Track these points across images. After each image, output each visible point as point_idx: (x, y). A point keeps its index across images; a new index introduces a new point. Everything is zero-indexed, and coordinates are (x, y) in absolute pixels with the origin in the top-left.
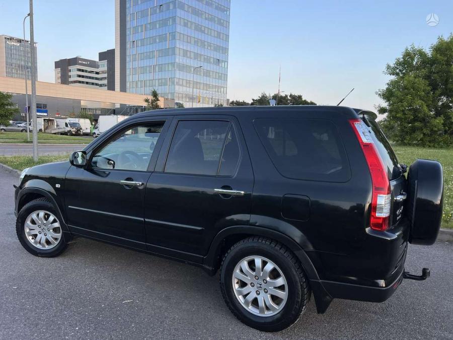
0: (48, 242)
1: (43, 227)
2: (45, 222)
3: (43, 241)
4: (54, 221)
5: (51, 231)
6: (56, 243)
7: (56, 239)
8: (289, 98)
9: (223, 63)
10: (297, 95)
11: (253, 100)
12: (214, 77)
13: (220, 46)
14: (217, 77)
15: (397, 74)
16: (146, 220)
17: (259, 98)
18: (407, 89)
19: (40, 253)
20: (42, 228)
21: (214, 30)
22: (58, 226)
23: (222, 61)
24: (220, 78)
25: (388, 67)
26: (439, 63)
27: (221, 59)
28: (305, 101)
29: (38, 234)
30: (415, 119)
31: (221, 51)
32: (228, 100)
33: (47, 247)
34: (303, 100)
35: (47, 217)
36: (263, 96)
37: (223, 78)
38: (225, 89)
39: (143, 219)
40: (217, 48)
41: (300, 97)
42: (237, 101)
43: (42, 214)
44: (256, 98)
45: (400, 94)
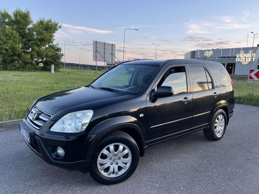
0: (120, 168)
1: (113, 158)
2: (115, 153)
29: (111, 165)
30: (14, 54)
45: (4, 38)
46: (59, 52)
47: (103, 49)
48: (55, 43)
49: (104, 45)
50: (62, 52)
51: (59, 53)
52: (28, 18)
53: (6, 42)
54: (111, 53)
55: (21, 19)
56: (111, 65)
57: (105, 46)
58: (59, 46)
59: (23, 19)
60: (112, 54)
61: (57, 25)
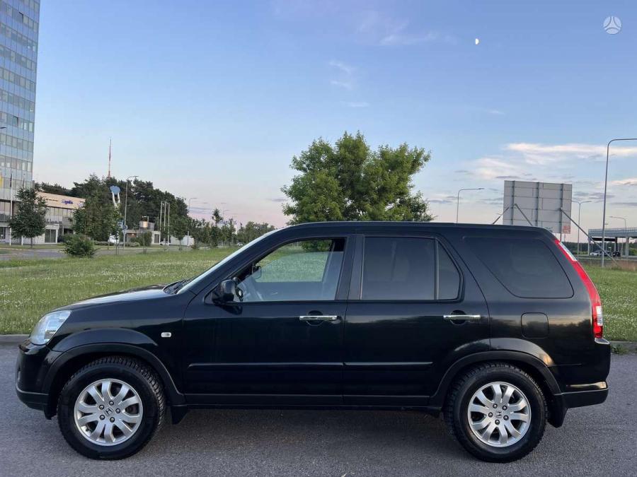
0: (117, 432)
1: (108, 407)
2: (112, 398)
3: (109, 431)
4: (130, 394)
5: (124, 411)
6: (133, 431)
7: (131, 425)
8: (134, 185)
9: (25, 124)
10: (144, 181)
11: (76, 184)
12: (9, 143)
13: (19, 97)
14: (14, 144)
15: (305, 170)
16: (347, 364)
17: (86, 182)
18: (320, 188)
19: (103, 454)
20: (106, 409)
21: (10, 71)
22: (136, 402)
23: (24, 121)
24: (20, 146)
25: (295, 160)
26: (348, 162)
27: (21, 116)
28: (157, 190)
31: (21, 105)
32: (34, 181)
33: (115, 441)
34: (154, 189)
35: (115, 389)
36: (92, 180)
37: (25, 147)
38: (29, 164)
39: (341, 364)
40: (14, 100)
41: (150, 185)
42: (43, 184)
43: (106, 385)
44: (81, 181)
45: (313, 193)
46: (420, 212)
47: (533, 200)
48: (413, 193)
49: (537, 189)
50: (428, 213)
51: (423, 214)
52: (362, 148)
53: (316, 200)
54: (558, 207)
55: (347, 153)
56: (600, 239)
57: (538, 192)
58: (423, 199)
59: (351, 152)
60: (561, 210)
61: (419, 155)
